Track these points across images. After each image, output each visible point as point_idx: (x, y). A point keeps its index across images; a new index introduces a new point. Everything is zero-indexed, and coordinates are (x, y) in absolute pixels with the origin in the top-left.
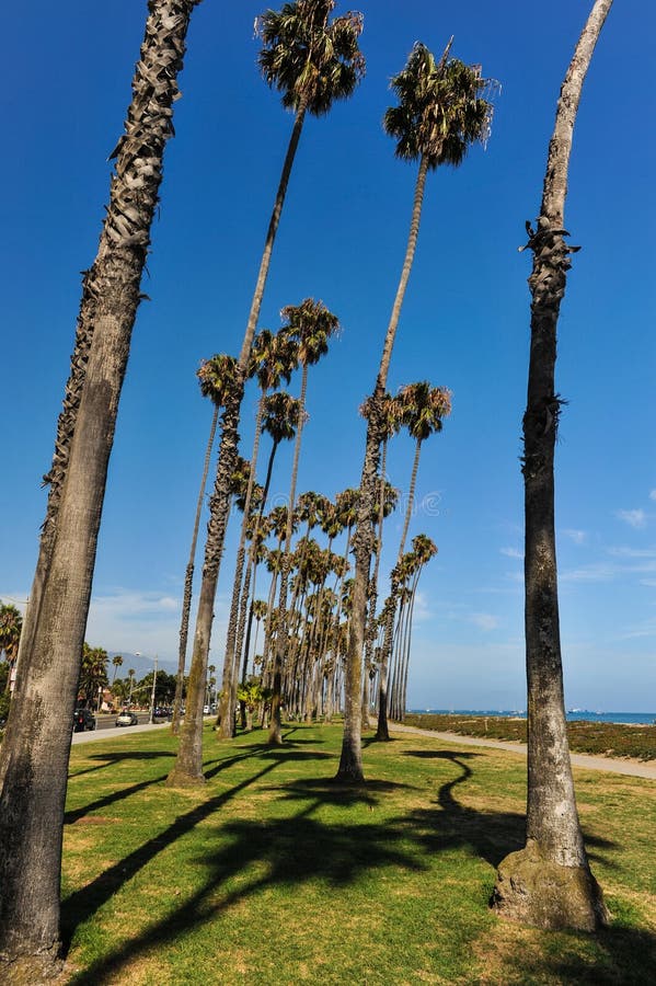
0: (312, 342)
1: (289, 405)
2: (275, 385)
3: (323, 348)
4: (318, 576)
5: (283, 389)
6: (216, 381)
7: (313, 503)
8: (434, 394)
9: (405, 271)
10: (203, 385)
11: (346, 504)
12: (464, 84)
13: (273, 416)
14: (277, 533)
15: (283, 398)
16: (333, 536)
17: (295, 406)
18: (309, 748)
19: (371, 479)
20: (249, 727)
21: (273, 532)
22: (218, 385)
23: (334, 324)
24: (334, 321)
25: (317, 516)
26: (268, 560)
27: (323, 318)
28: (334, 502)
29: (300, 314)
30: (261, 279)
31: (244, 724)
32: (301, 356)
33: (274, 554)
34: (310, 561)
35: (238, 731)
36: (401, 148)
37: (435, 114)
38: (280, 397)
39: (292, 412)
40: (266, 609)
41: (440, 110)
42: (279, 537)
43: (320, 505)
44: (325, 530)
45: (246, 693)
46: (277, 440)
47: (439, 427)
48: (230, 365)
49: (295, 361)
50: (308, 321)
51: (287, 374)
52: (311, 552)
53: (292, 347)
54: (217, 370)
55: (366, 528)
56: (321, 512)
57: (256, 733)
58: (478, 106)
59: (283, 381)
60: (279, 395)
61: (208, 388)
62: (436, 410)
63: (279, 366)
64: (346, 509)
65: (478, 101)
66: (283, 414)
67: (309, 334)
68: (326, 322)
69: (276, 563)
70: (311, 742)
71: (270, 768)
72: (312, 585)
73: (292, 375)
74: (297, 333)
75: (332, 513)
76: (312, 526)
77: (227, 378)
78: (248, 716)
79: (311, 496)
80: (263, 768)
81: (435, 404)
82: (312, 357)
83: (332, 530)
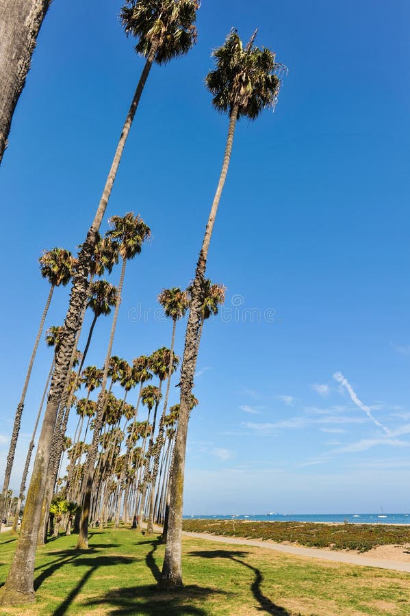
0: (131, 243)
1: (108, 290)
2: (100, 273)
3: (138, 249)
4: (113, 418)
5: (104, 278)
6: (54, 266)
7: (117, 365)
8: (214, 287)
9: (221, 179)
10: (44, 269)
11: (140, 366)
12: (264, 62)
13: (95, 297)
14: (87, 385)
15: (104, 284)
16: (128, 389)
17: (113, 291)
18: (112, 552)
19: (195, 327)
20: (55, 534)
21: (83, 385)
22: (56, 269)
23: (147, 233)
24: (148, 230)
25: (119, 374)
26: (78, 406)
27: (140, 227)
28: (131, 365)
29: (124, 223)
30: (115, 165)
31: (52, 532)
32: (123, 252)
33: (83, 402)
34: (108, 407)
35: (48, 538)
36: (216, 101)
37: (244, 79)
38: (102, 284)
39: (110, 295)
40: (70, 443)
41: (246, 78)
42: (88, 389)
43: (122, 366)
44: (123, 385)
45: (55, 507)
46: (97, 315)
47: (216, 313)
48: (66, 256)
49: (117, 257)
50: (129, 228)
51: (109, 266)
52: (110, 401)
53: (115, 246)
54: (55, 258)
55: (190, 366)
56: (122, 371)
57: (63, 538)
58: (273, 79)
59: (106, 271)
60: (102, 282)
61: (47, 272)
62: (215, 300)
63: (105, 260)
64: (140, 370)
65: (272, 76)
66: (103, 295)
67: (129, 237)
68: (142, 230)
69: (84, 408)
70: (110, 546)
71: (88, 575)
72: (107, 425)
73: (114, 267)
74: (120, 236)
75: (130, 373)
76: (114, 381)
77: (63, 265)
78: (56, 525)
79: (115, 358)
80: (82, 575)
81: (215, 295)
82: (129, 254)
83: (128, 384)
